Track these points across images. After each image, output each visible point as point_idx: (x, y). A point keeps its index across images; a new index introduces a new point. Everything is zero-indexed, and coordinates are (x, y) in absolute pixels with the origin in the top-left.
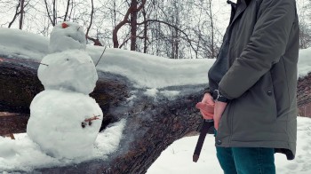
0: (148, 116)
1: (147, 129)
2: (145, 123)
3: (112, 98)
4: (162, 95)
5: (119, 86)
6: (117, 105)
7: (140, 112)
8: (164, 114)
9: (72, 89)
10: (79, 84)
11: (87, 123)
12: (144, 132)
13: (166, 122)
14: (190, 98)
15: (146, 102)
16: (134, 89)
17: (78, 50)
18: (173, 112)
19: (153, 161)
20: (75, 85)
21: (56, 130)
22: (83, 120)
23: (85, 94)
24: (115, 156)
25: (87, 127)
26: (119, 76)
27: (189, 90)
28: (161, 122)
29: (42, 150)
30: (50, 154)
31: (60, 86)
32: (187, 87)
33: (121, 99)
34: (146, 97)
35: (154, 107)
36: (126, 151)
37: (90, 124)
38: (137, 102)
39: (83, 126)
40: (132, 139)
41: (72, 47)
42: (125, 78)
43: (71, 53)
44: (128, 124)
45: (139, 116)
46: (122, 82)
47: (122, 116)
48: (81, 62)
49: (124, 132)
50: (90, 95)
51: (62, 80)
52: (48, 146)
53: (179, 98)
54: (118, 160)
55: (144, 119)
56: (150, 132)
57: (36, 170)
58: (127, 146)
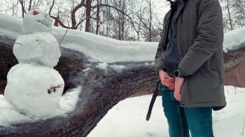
0: (100, 84)
1: (98, 94)
2: (96, 89)
3: (72, 69)
4: (111, 68)
5: (76, 60)
6: (75, 75)
7: (93, 81)
8: (113, 82)
9: (40, 63)
10: (46, 59)
11: (52, 90)
12: (95, 96)
13: (114, 88)
14: (133, 71)
15: (98, 73)
16: (89, 63)
17: (45, 33)
18: (120, 81)
19: (102, 117)
20: (43, 61)
21: (28, 95)
22: (49, 88)
23: (50, 67)
24: (73, 115)
25: (52, 93)
26: (77, 52)
27: (132, 65)
28: (110, 88)
29: (17, 110)
30: (23, 113)
31: (31, 61)
32: (130, 63)
33: (78, 71)
34: (98, 70)
35: (104, 77)
36: (81, 111)
37: (54, 91)
38: (91, 73)
39: (49, 92)
40: (86, 102)
41: (41, 30)
42: (82, 54)
43: (40, 35)
44: (83, 90)
45: (92, 84)
46: (79, 57)
47: (79, 83)
48: (48, 42)
49: (80, 96)
50: (55, 68)
51: (33, 56)
52: (22, 107)
53: (124, 71)
54: (75, 117)
55: (96, 86)
56: (100, 96)
57: (13, 125)
58: (82, 106)
